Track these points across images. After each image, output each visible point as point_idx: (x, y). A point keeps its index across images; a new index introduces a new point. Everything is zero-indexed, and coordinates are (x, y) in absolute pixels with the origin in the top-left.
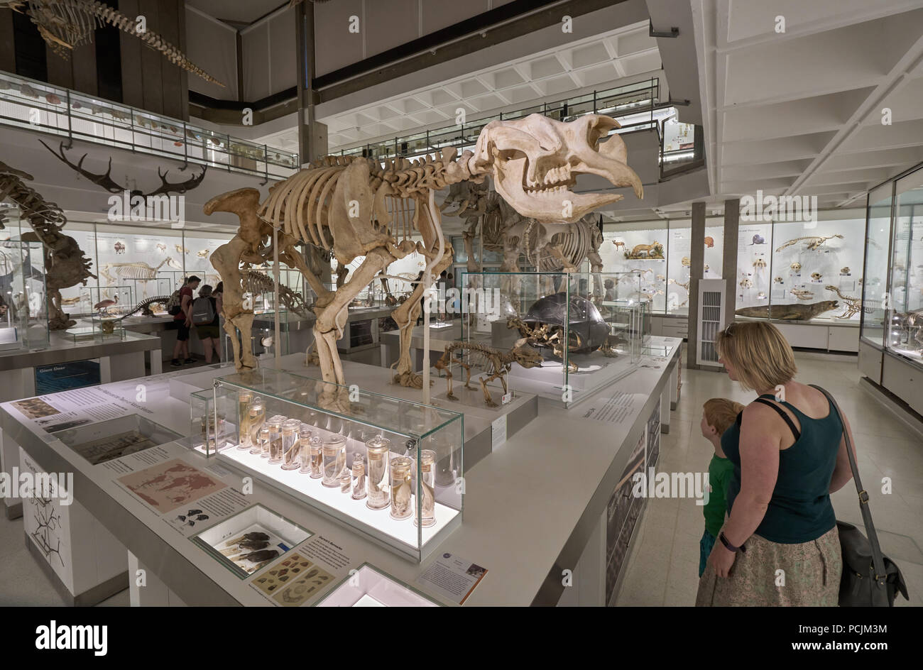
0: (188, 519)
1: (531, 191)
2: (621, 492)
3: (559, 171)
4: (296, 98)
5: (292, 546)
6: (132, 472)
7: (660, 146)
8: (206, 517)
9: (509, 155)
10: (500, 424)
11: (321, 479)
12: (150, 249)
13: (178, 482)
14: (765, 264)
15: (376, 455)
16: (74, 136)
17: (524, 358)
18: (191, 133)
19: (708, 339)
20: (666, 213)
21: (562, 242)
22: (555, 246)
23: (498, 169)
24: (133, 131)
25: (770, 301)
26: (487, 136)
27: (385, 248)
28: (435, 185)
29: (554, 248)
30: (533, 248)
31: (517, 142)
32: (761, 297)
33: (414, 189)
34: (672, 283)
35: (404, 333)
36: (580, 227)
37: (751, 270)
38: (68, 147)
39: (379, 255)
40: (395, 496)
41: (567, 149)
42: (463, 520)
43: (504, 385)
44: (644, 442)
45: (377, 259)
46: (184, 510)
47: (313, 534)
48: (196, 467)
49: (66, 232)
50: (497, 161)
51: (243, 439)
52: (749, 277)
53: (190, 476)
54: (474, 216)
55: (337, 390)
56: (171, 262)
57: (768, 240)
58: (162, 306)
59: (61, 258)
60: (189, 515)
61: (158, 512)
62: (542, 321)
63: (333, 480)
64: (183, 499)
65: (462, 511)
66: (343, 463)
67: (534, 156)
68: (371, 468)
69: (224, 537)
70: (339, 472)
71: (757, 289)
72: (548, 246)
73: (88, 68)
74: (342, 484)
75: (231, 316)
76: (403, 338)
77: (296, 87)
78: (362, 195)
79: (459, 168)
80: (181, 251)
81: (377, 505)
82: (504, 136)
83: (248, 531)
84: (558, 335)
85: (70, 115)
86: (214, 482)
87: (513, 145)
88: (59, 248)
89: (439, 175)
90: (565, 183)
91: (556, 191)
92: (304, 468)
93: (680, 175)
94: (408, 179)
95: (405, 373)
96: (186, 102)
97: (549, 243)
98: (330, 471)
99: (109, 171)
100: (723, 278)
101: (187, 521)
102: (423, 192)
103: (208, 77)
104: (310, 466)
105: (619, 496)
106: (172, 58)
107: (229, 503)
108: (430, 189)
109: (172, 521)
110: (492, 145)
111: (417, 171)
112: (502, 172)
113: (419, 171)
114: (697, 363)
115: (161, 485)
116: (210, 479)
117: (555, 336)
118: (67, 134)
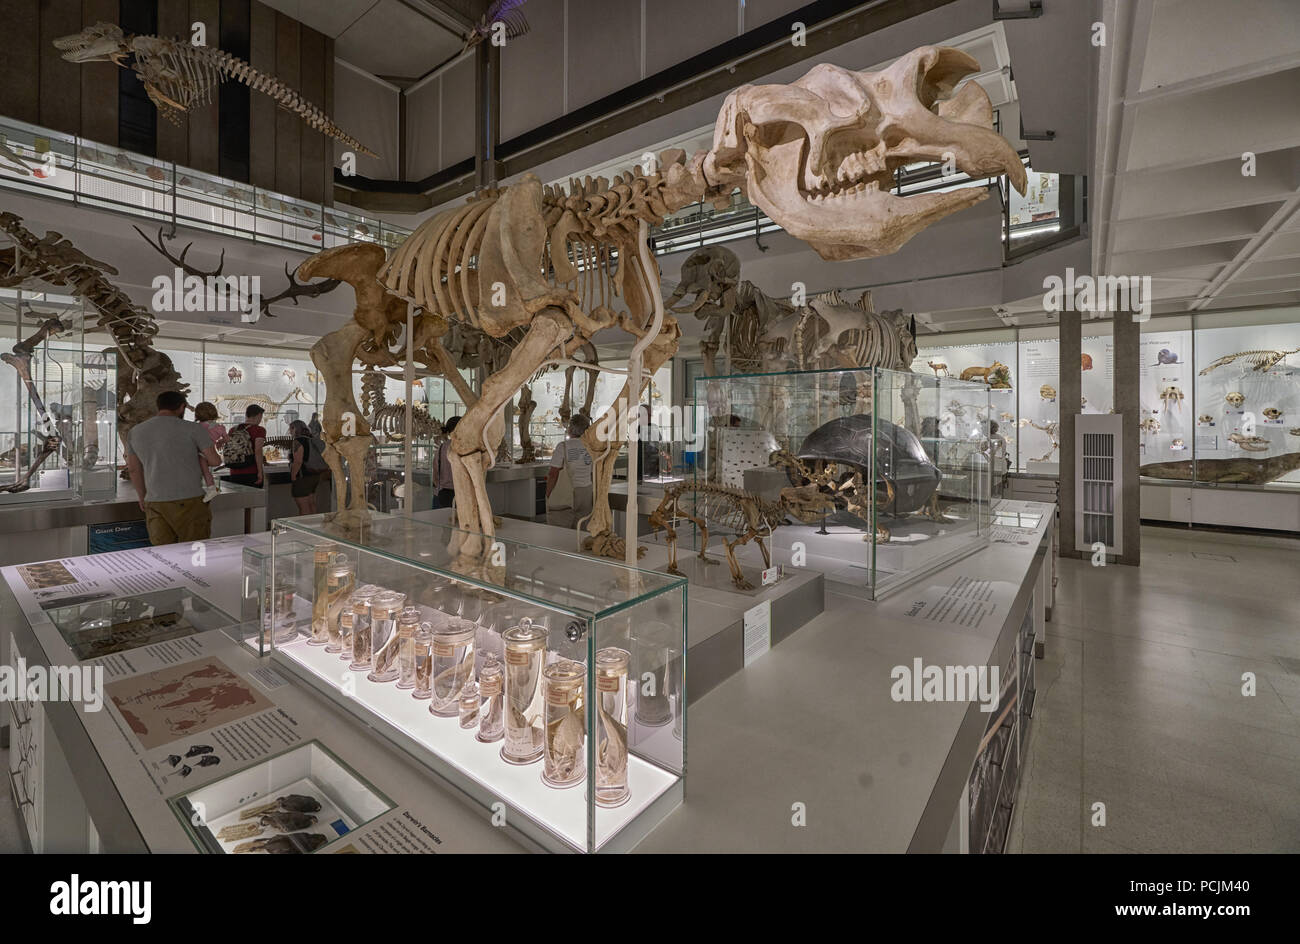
0: (185, 761)
1: (814, 197)
2: (987, 754)
3: (864, 157)
4: (474, 173)
5: (355, 826)
6: (133, 674)
7: (1004, 212)
8: (216, 761)
9: (774, 134)
10: (758, 618)
11: (429, 702)
12: (275, 377)
13: (196, 695)
14: (1181, 395)
15: (520, 655)
16: (179, 221)
17: (800, 505)
18: (331, 219)
19: (1093, 510)
20: (1014, 315)
21: (856, 343)
22: (844, 349)
23: (754, 159)
24: (256, 215)
25: (1194, 452)
26: (734, 108)
27: (563, 309)
28: (648, 212)
29: (843, 352)
30: (808, 353)
31: (788, 107)
32: (1178, 447)
33: (613, 220)
34: (1025, 424)
35: (600, 468)
36: (882, 325)
37: (1159, 405)
38: (170, 237)
39: (551, 320)
40: (551, 739)
41: (879, 114)
42: (684, 797)
43: (766, 554)
44: (1015, 666)
45: (549, 326)
46: (181, 746)
47: (393, 805)
48: (235, 670)
49: (158, 345)
50: (752, 149)
51: (318, 627)
52: (1153, 416)
53: (221, 686)
54: (717, 315)
55: (482, 552)
56: (300, 394)
57: (1184, 356)
58: (281, 451)
59: (148, 380)
60: (188, 755)
61: (139, 746)
62: (826, 457)
63: (448, 703)
64: (191, 724)
65: (683, 777)
66: (468, 670)
67: (817, 129)
68: (510, 681)
69: (242, 801)
70: (459, 688)
71: (1168, 435)
72: (834, 349)
73: (207, 138)
74: (461, 710)
75: (333, 438)
76: (599, 478)
77: (474, 158)
78: (529, 229)
79: (688, 174)
80: (314, 380)
81: (522, 755)
82: (766, 99)
83: (285, 793)
84: (855, 482)
85: (175, 195)
86: (255, 698)
87: (781, 112)
88: (147, 367)
89: (655, 193)
90: (877, 175)
91: (859, 193)
92: (404, 680)
93: (1038, 254)
94: (606, 205)
95: (601, 534)
96: (331, 184)
97: (834, 345)
98: (444, 687)
99: (221, 266)
100: (1117, 411)
101: (180, 766)
102: (628, 225)
103: (357, 145)
104: (414, 677)
105: (985, 761)
106: (312, 122)
107: (264, 735)
108: (641, 220)
109: (155, 765)
110: (743, 119)
111: (620, 192)
112: (761, 168)
113: (622, 190)
114: (1077, 548)
115: (169, 697)
116: (251, 692)
117: (849, 483)
118: (169, 219)
